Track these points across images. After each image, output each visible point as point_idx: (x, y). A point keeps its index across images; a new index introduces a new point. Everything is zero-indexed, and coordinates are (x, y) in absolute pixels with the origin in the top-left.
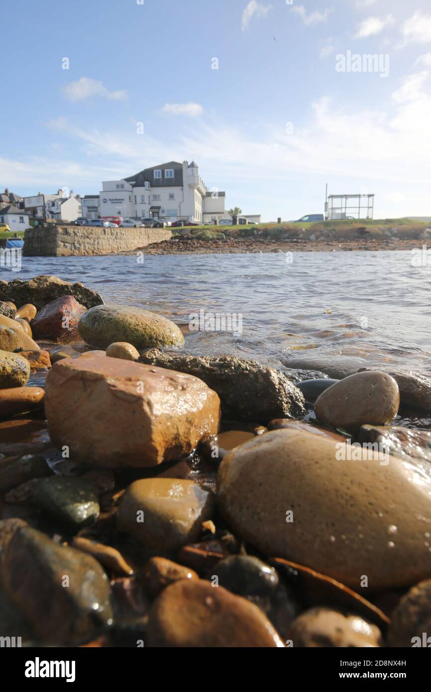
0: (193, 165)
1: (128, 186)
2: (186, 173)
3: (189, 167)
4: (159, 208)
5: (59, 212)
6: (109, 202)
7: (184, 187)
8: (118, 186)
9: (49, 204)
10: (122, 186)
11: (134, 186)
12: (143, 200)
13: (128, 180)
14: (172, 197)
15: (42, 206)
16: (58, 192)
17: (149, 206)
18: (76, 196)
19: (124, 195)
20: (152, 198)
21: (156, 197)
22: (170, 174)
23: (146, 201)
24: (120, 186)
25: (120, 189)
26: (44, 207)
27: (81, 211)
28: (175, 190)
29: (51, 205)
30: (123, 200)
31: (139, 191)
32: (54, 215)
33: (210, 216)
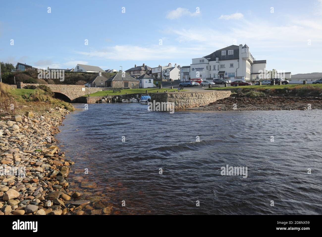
0: (245, 47)
1: (206, 61)
2: (241, 51)
3: (243, 48)
4: (224, 72)
5: (168, 75)
6: (195, 70)
7: (239, 59)
8: (200, 61)
9: (164, 71)
10: (203, 61)
11: (209, 60)
12: (214, 68)
13: (206, 57)
14: (232, 65)
15: (160, 73)
16: (169, 65)
17: (218, 71)
18: (178, 66)
19: (204, 66)
20: (220, 67)
21: (222, 66)
22: (231, 52)
23: (216, 68)
24: (202, 61)
25: (202, 63)
26: (161, 73)
27: (180, 75)
28: (234, 62)
29: (165, 72)
30: (203, 68)
31: (212, 63)
32: (166, 77)
33: (256, 75)
